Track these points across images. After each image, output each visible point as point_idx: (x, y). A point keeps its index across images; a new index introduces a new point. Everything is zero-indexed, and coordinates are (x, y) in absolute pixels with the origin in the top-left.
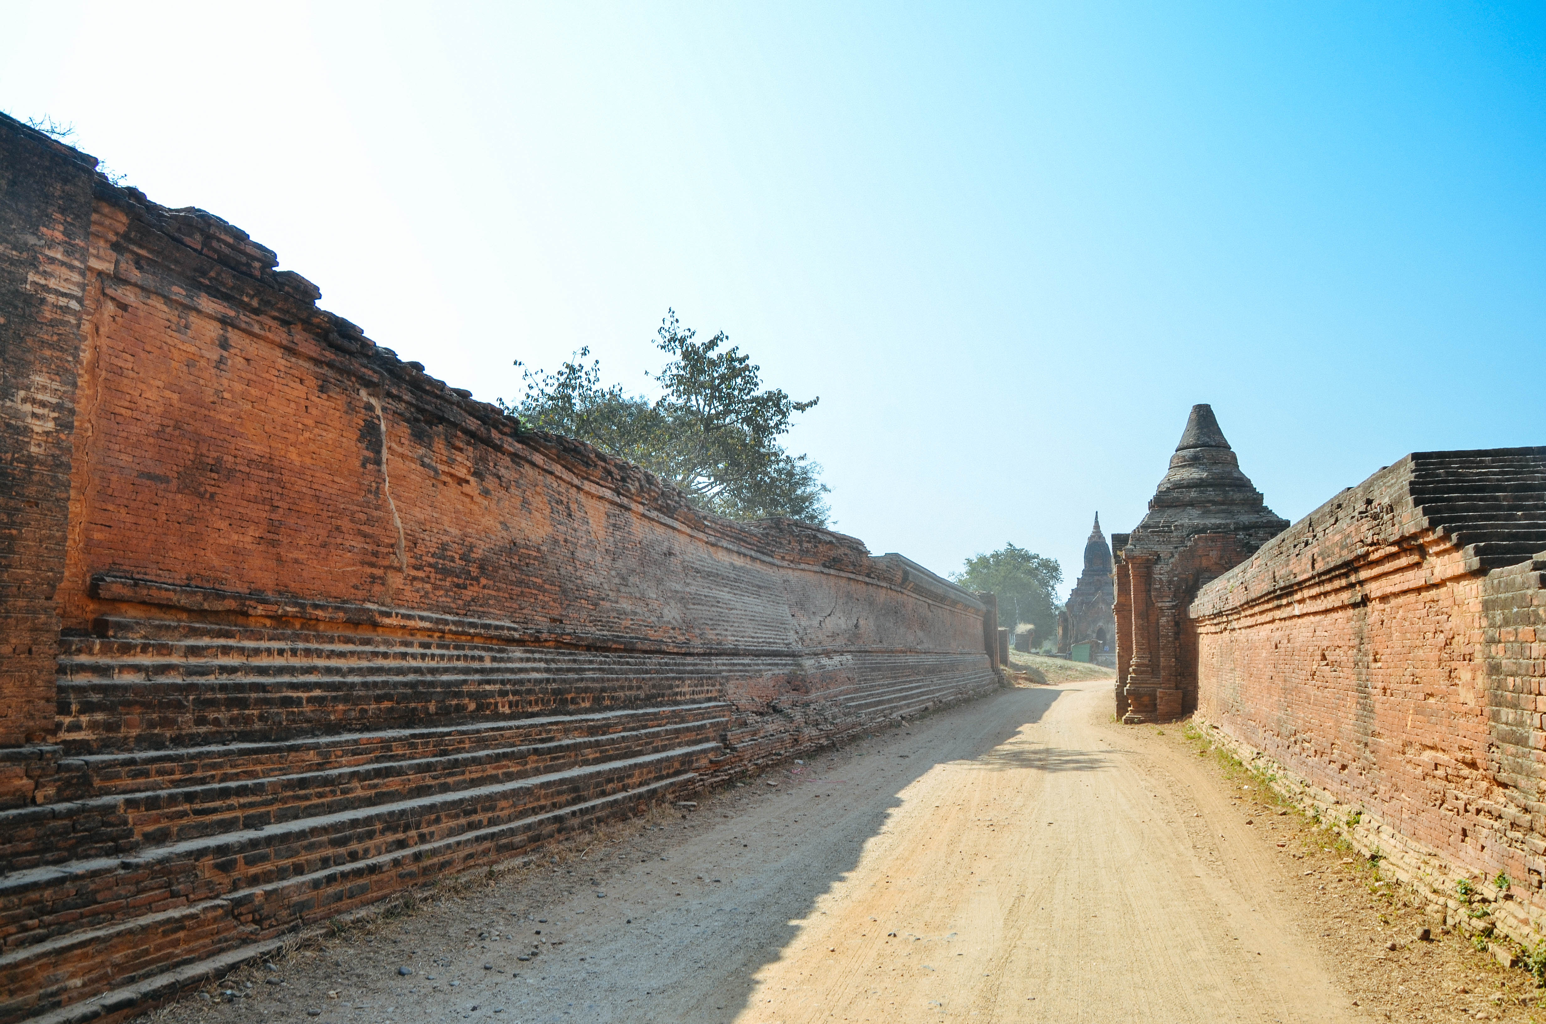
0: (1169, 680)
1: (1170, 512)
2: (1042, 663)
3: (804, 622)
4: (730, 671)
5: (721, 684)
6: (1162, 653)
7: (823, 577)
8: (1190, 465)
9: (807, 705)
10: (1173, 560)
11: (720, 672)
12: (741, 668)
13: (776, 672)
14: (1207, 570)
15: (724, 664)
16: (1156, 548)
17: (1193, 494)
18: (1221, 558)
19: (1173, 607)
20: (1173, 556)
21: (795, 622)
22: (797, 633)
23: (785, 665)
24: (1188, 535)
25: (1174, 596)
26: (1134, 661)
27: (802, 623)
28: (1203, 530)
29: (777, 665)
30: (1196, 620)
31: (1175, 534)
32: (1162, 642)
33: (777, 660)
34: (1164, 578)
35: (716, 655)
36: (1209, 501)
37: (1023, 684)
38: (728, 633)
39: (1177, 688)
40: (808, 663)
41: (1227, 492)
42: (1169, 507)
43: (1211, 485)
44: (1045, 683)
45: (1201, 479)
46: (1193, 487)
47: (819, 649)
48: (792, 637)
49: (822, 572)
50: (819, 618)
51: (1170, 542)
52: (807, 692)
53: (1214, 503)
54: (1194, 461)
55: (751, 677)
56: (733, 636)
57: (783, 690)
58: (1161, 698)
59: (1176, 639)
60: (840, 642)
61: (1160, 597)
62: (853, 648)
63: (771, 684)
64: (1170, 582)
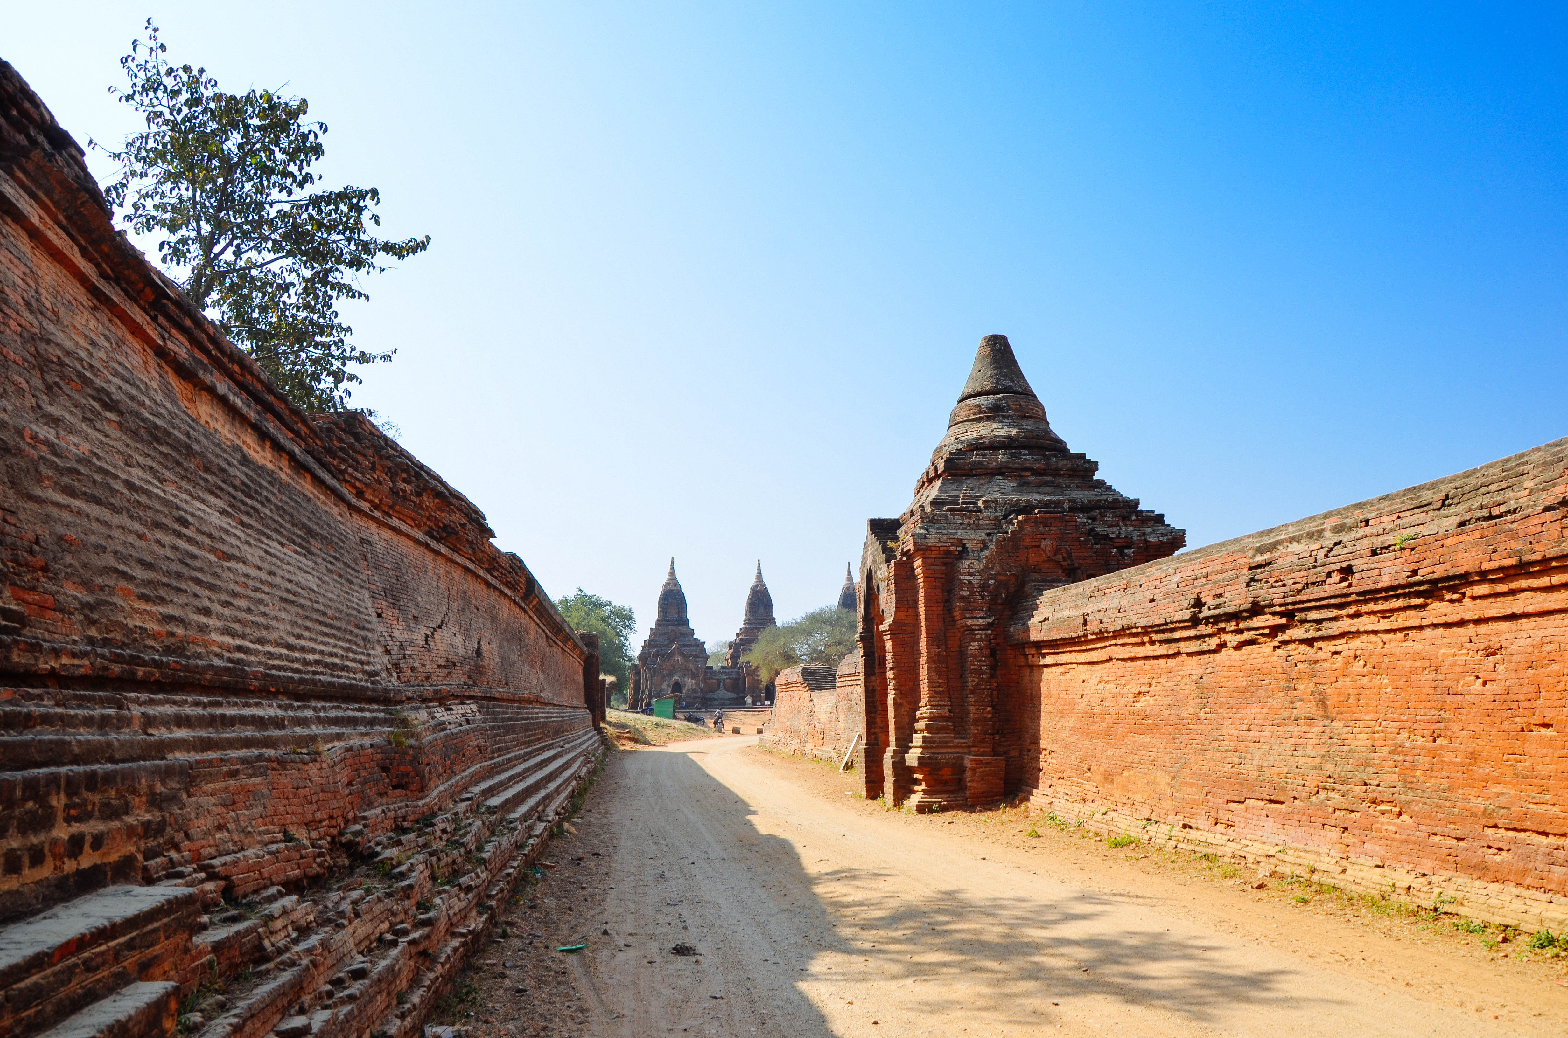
0: (983, 741)
1: (970, 482)
2: (635, 720)
3: (400, 634)
4: (206, 745)
5: (155, 801)
6: (972, 698)
7: (429, 556)
8: (988, 419)
9: (426, 821)
10: (986, 553)
11: (161, 748)
12: (249, 732)
13: (356, 742)
14: (1036, 569)
15: (181, 721)
16: (960, 534)
17: (1002, 457)
18: (1057, 551)
19: (989, 626)
20: (985, 547)
21: (382, 628)
22: (388, 652)
23: (372, 722)
24: (1005, 516)
25: (989, 609)
26: (924, 711)
27: (397, 634)
28: (1027, 509)
29: (352, 722)
30: (1039, 645)
31: (986, 514)
32: (972, 681)
33: (351, 711)
34: (976, 580)
35: (157, 686)
36: (1026, 469)
37: (629, 746)
38: (212, 622)
39: (995, 753)
40: (419, 717)
41: (1049, 457)
42: (969, 475)
43: (1024, 447)
44: (647, 743)
45: (1009, 437)
46: (999, 448)
47: (428, 689)
48: (379, 660)
49: (427, 546)
50: (424, 631)
51: (978, 527)
52: (423, 789)
53: (1035, 472)
54: (994, 413)
55: (282, 763)
56: (227, 632)
57: (370, 792)
58: (974, 770)
59: (992, 676)
60: (457, 680)
61: (969, 608)
62: (476, 692)
63: (343, 778)
64: (984, 587)
